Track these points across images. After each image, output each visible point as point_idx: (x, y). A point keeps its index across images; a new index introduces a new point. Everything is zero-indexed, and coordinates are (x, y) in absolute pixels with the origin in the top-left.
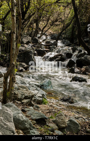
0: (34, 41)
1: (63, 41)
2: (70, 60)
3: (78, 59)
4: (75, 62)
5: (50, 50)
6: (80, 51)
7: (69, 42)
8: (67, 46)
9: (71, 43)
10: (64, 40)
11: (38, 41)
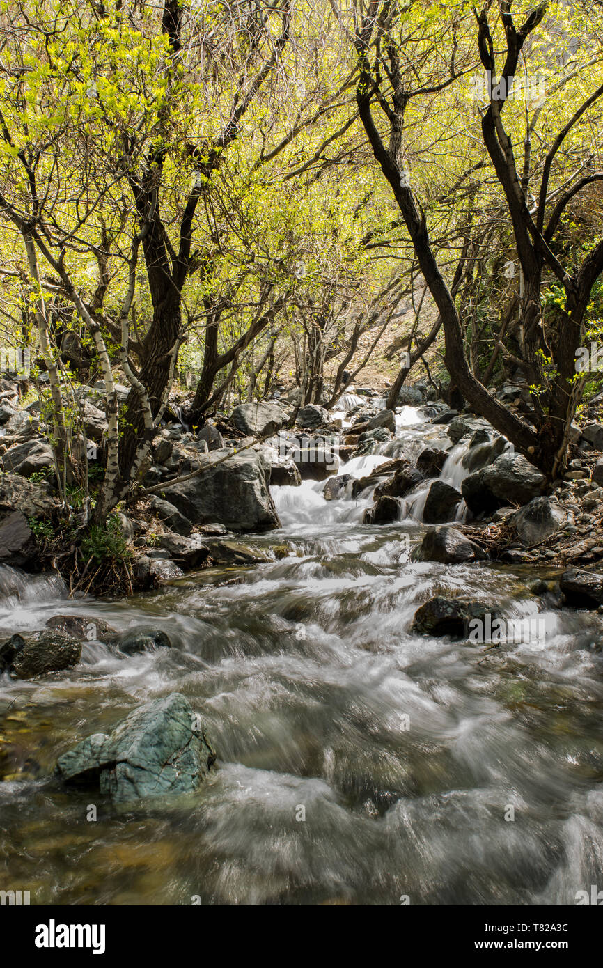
0: (305, 420)
1: (427, 406)
2: (433, 485)
3: (470, 475)
4: (459, 490)
5: (360, 449)
6: (481, 436)
7: (445, 406)
8: (436, 422)
9: (455, 411)
10: (429, 403)
11: (320, 418)
